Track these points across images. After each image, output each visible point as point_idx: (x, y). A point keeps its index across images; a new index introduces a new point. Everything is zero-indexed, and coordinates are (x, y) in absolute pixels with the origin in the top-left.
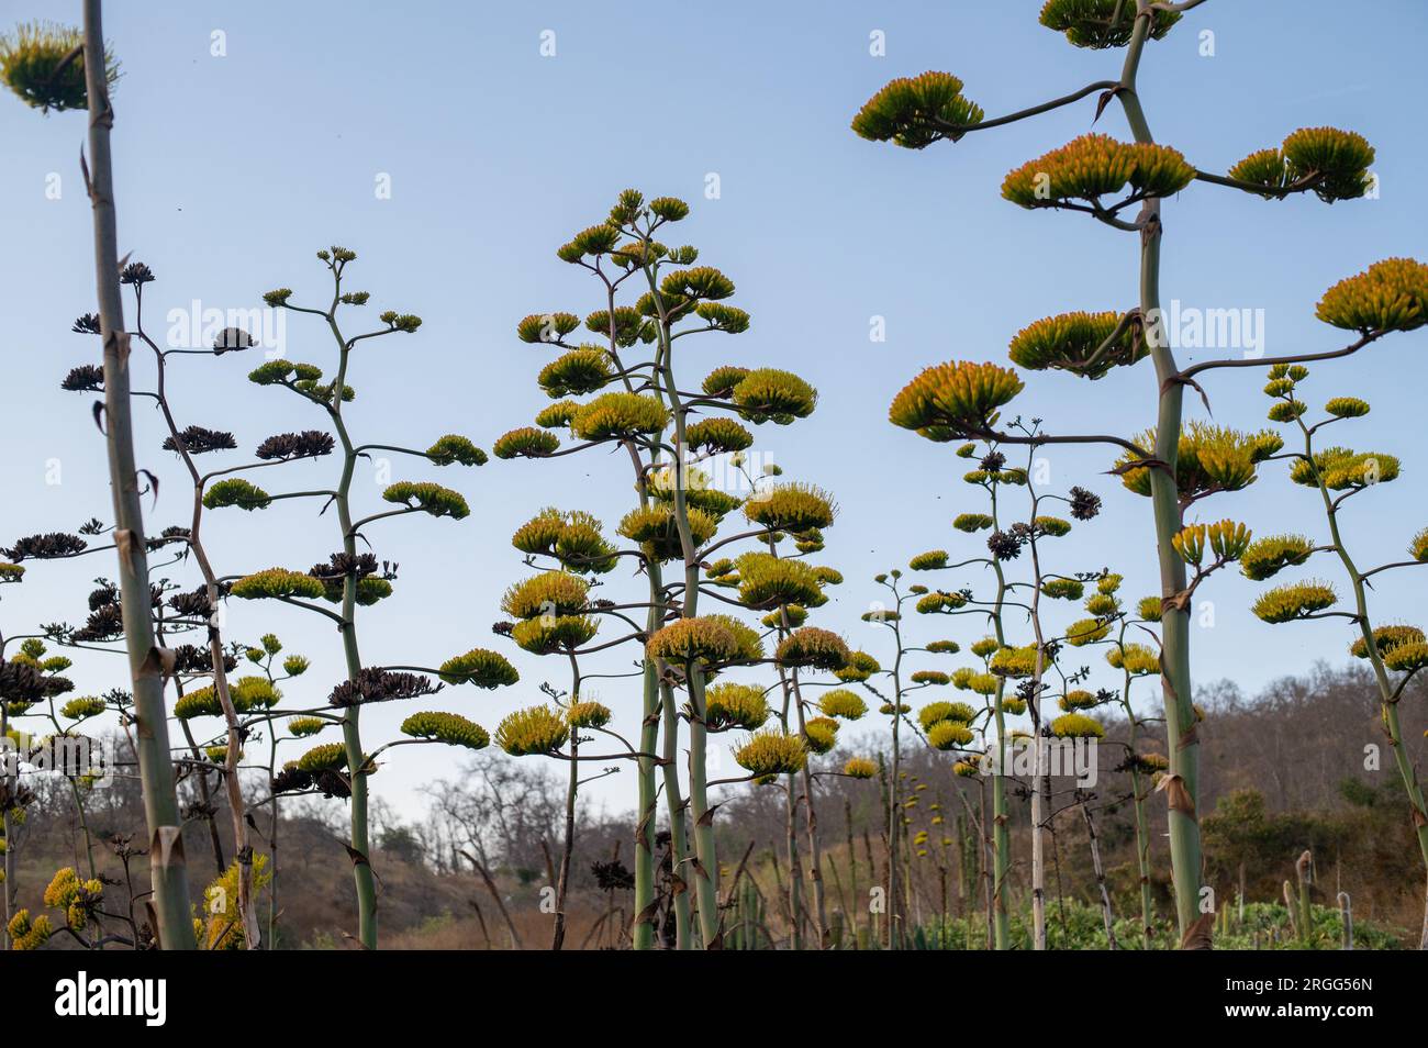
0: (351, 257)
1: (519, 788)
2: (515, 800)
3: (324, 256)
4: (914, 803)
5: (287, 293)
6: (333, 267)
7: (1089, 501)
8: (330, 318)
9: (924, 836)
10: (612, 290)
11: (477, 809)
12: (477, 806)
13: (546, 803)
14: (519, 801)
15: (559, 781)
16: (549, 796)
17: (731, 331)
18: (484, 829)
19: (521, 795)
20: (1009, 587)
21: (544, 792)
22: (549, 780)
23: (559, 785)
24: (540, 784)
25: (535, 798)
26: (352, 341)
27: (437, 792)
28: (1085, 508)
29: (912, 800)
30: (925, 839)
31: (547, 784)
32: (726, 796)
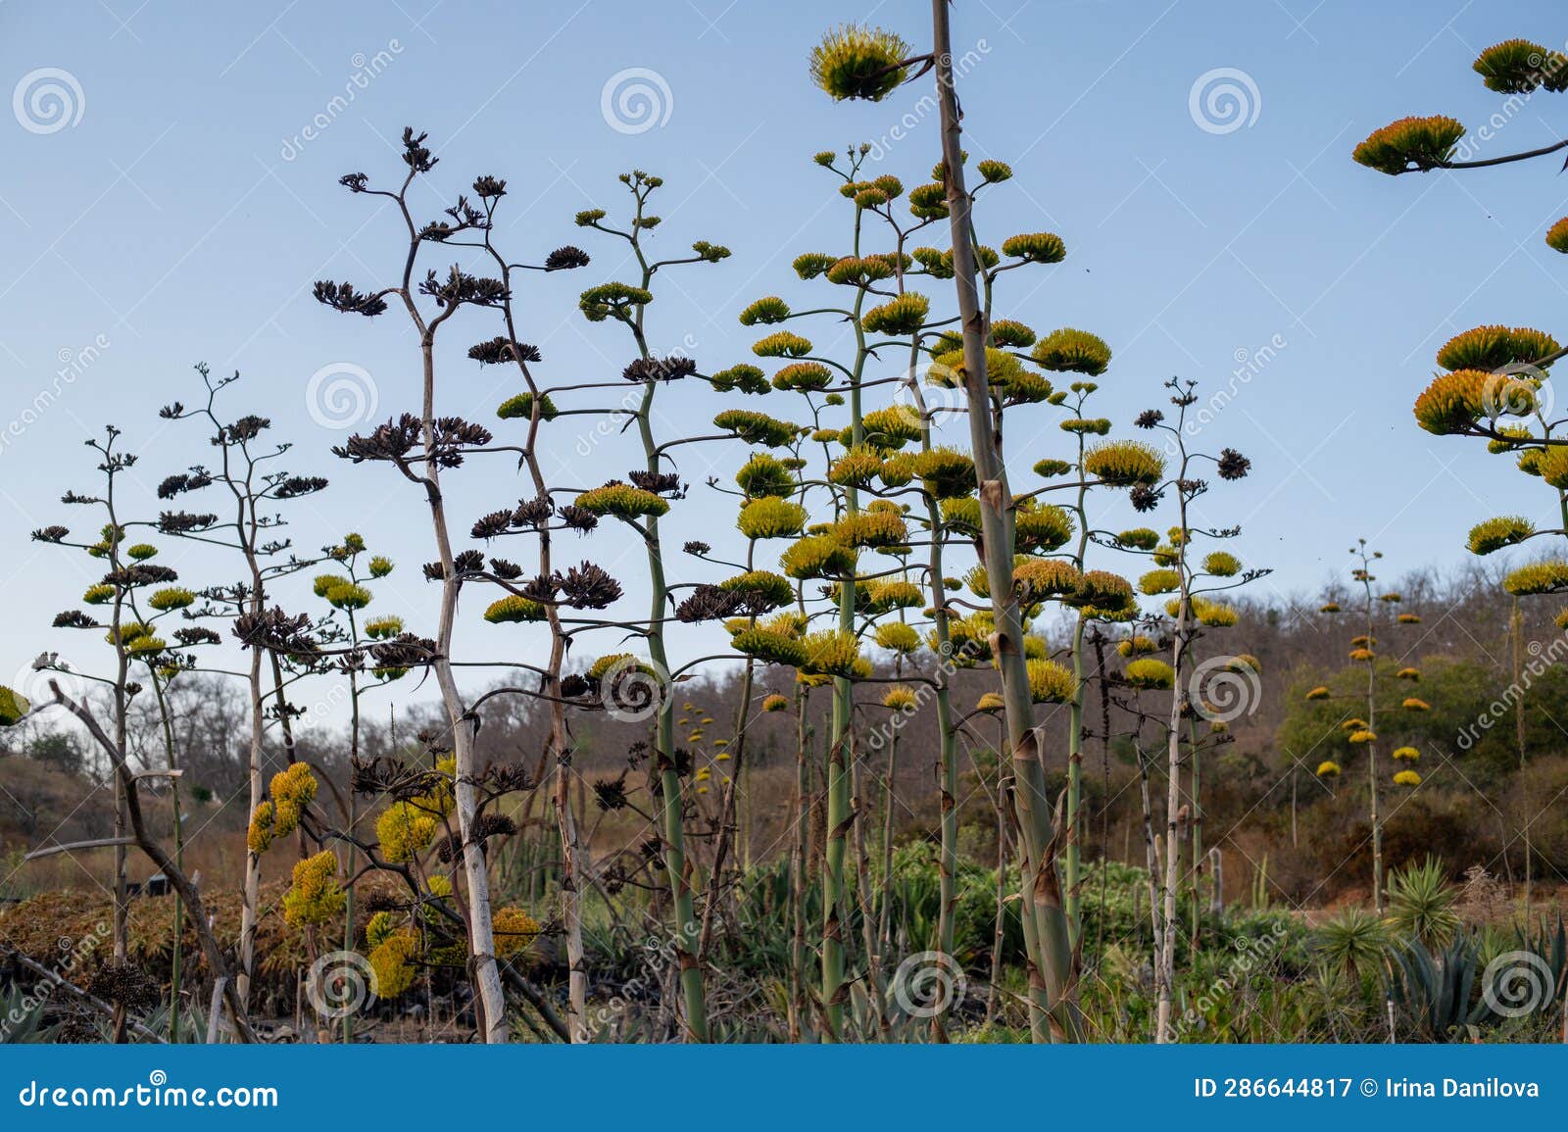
0: (656, 183)
1: (193, 698)
2: (187, 710)
3: (626, 179)
4: (698, 737)
5: (600, 215)
6: (635, 190)
7: (1241, 463)
8: (634, 242)
9: (706, 772)
10: (902, 239)
11: (143, 718)
12: (145, 714)
13: (221, 716)
14: (194, 712)
15: (239, 693)
16: (226, 709)
17: (939, 276)
18: (151, 741)
19: (194, 705)
20: (1092, 534)
21: (222, 703)
22: (228, 691)
23: (238, 697)
24: (218, 694)
25: (211, 708)
26: (655, 267)
27: (100, 697)
28: (1233, 468)
29: (696, 734)
30: (707, 775)
31: (225, 695)
32: (415, 718)
